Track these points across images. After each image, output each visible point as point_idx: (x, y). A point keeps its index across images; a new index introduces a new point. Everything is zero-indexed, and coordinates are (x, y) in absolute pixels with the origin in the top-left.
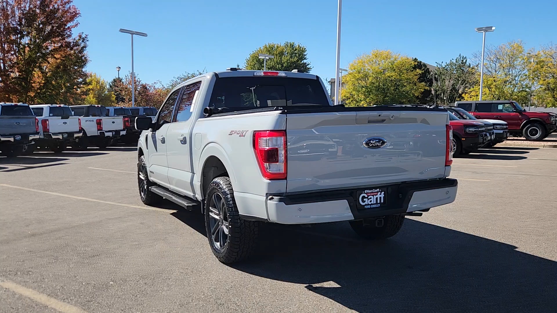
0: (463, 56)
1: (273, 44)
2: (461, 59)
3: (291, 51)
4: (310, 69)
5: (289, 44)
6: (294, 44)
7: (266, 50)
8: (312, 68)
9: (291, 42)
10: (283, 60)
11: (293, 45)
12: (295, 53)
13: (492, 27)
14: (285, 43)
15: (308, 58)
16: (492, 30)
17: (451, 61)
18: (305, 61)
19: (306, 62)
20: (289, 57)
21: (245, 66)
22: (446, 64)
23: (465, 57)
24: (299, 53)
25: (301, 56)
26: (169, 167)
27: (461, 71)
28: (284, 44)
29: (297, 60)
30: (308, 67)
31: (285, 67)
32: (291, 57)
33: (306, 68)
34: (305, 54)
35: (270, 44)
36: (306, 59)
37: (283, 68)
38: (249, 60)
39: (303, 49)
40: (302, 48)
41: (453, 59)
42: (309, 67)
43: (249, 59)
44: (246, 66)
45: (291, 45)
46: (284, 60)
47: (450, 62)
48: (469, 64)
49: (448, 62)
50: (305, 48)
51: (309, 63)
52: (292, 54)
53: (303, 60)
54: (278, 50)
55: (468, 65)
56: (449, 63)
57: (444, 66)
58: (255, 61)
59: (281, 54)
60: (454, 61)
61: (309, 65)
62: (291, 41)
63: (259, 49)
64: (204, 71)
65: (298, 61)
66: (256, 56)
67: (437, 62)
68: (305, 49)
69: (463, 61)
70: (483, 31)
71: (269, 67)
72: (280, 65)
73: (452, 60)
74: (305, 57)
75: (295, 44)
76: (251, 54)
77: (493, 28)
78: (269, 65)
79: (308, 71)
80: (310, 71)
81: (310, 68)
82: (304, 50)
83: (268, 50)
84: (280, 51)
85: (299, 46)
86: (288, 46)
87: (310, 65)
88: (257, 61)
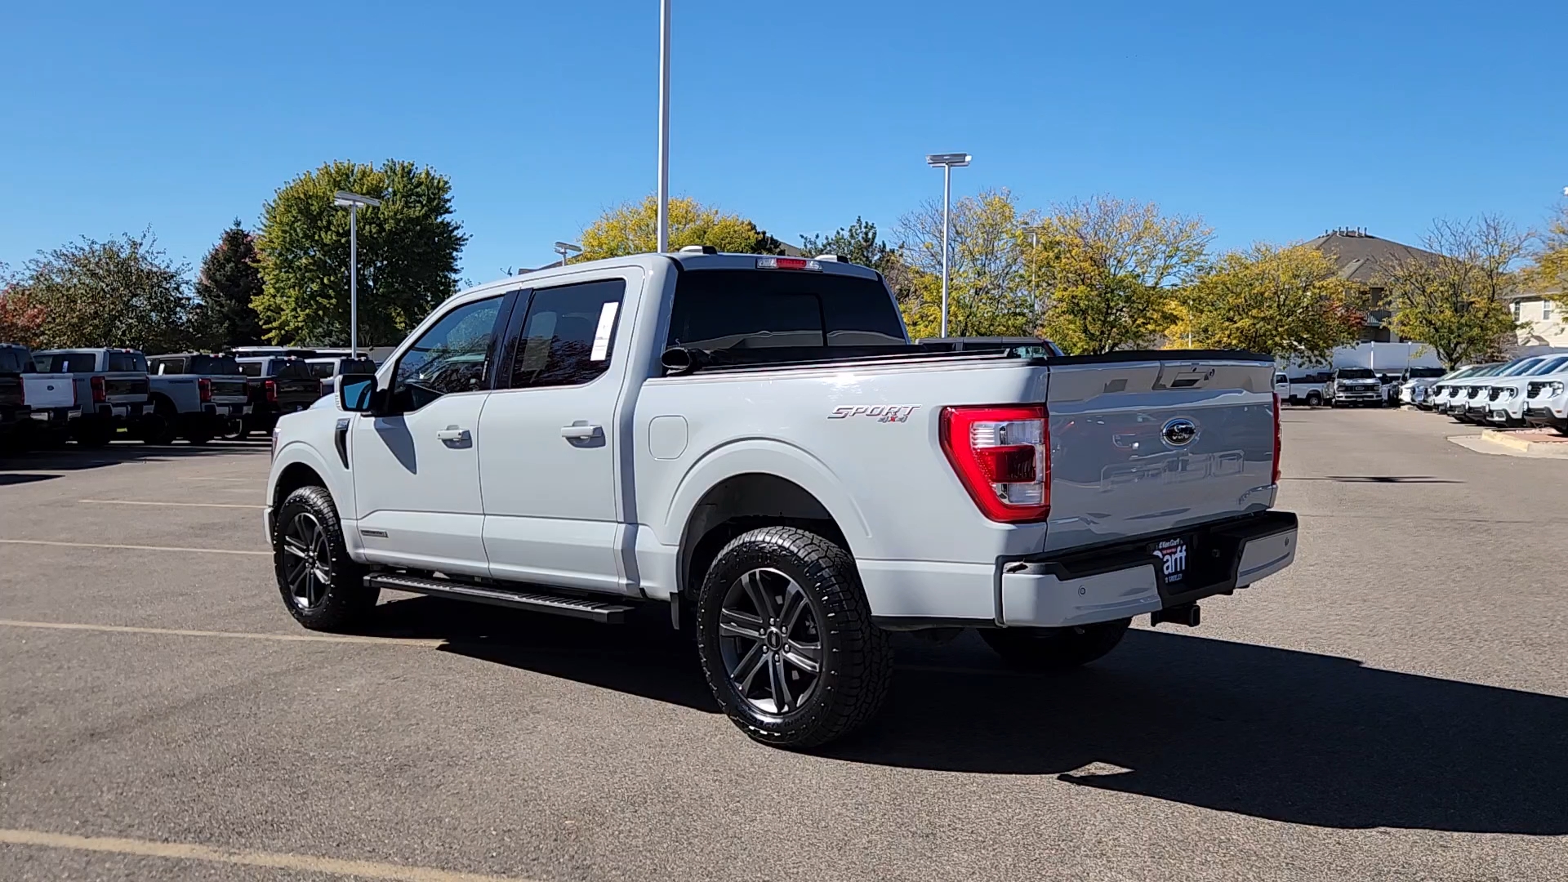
0: (867, 223)
1: (348, 164)
2: (864, 230)
3: (405, 186)
4: (464, 240)
5: (397, 165)
6: (414, 167)
7: (329, 181)
8: (467, 239)
9: (403, 162)
10: (383, 213)
11: (410, 171)
12: (417, 193)
13: (965, 155)
14: (386, 163)
15: (455, 211)
16: (964, 162)
17: (838, 233)
18: (447, 218)
19: (449, 221)
20: (402, 204)
21: (262, 224)
22: (825, 242)
23: (870, 224)
24: (428, 195)
25: (435, 204)
26: (485, 515)
27: (864, 259)
28: (382, 166)
29: (423, 215)
30: (455, 233)
31: (390, 234)
32: (407, 205)
33: (450, 238)
34: (447, 197)
35: (340, 163)
36: (451, 212)
37: (383, 234)
38: (273, 208)
39: (439, 182)
40: (436, 181)
41: (842, 230)
42: (459, 236)
43: (273, 205)
44: (266, 226)
45: (403, 169)
46: (386, 213)
47: (836, 237)
48: (881, 244)
49: (832, 235)
50: (446, 180)
51: (459, 223)
52: (410, 196)
53: (441, 214)
54: (366, 182)
55: (880, 246)
56: (834, 239)
57: (820, 246)
58: (294, 212)
59: (376, 192)
60: (846, 234)
61: (457, 228)
62: (403, 158)
63: (304, 177)
64: (145, 235)
65: (426, 216)
66: (299, 198)
67: (805, 236)
68: (446, 183)
69: (866, 234)
70: (944, 164)
71: (341, 231)
72: (374, 225)
73: (841, 232)
74: (447, 206)
75: (417, 168)
76: (279, 189)
77: (968, 158)
78: (339, 226)
79: (458, 247)
80: (463, 245)
81: (462, 237)
82: (442, 188)
83: (335, 180)
84: (372, 184)
85: (428, 174)
86: (394, 172)
87: (460, 229)
88: (300, 211)
